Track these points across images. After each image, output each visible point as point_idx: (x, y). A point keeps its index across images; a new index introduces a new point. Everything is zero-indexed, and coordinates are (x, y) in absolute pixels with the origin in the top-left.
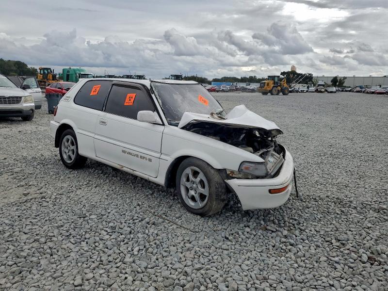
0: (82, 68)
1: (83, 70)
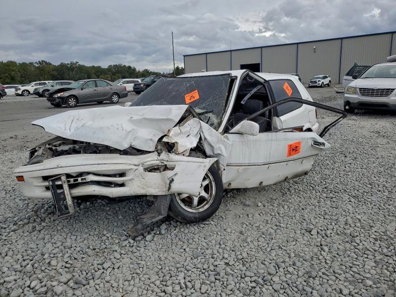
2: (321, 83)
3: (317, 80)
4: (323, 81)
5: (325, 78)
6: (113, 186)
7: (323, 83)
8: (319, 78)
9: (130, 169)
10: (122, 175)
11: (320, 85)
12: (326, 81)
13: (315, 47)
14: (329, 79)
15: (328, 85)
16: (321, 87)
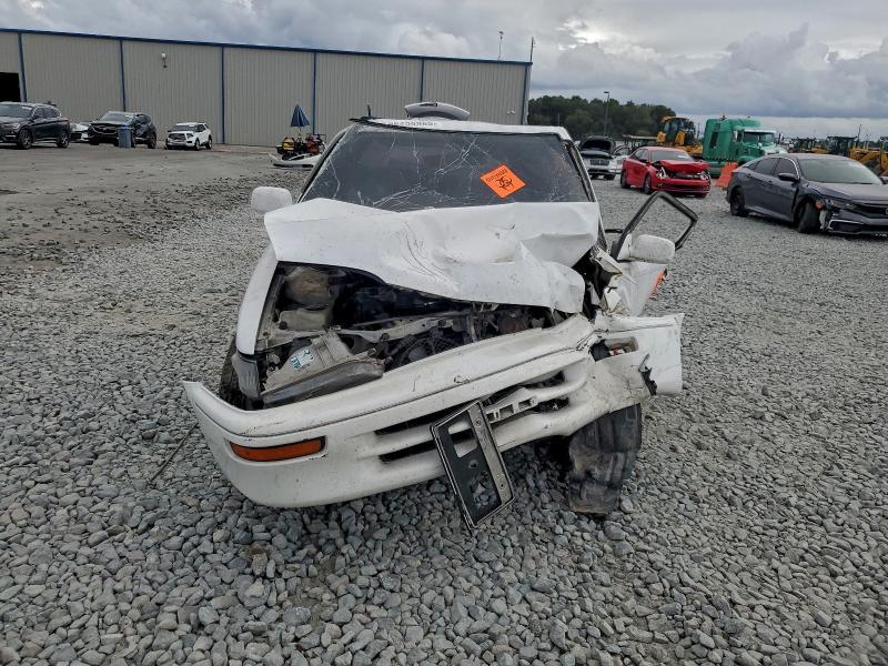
0: (752, 118)
1: (753, 124)
2: (193, 139)
3: (185, 132)
4: (196, 135)
5: (200, 129)
6: (556, 406)
7: (198, 140)
8: (188, 128)
9: (574, 364)
10: (558, 378)
11: (193, 144)
12: (203, 137)
13: (164, 55)
14: (207, 132)
15: (207, 145)
16: (194, 148)
